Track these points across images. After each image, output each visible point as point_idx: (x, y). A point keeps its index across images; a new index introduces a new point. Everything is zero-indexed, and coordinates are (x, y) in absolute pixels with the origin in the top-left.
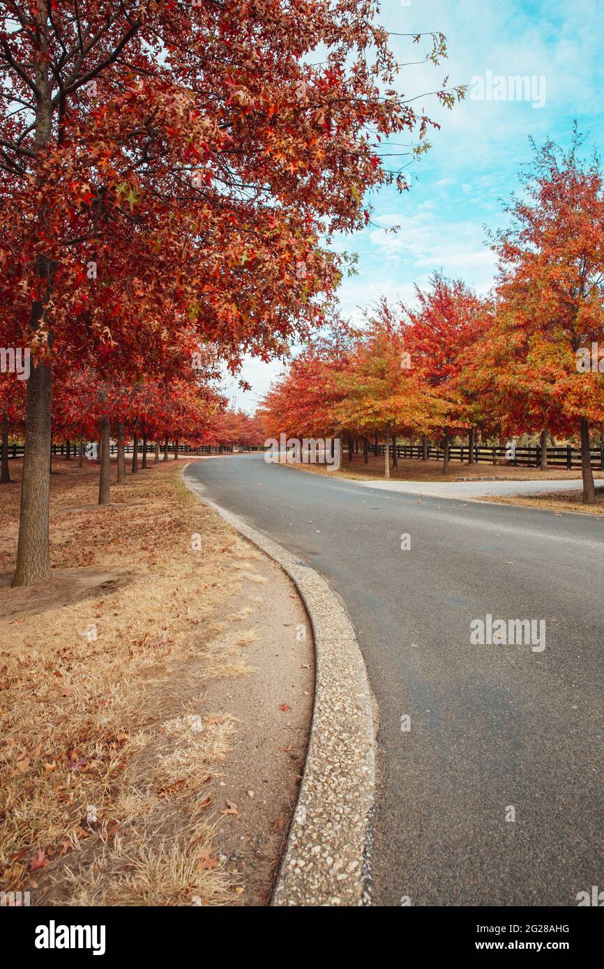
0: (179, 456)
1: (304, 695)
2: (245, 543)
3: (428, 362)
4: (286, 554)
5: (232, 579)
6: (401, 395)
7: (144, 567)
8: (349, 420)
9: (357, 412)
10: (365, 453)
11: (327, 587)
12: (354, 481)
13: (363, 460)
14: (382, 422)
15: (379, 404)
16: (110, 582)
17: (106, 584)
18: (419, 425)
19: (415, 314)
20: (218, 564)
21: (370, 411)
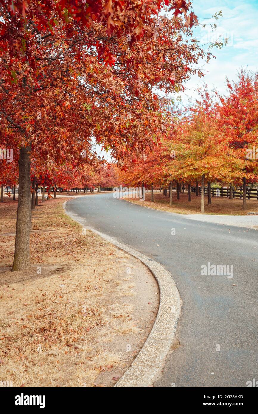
0: (57, 196)
1: (156, 300)
2: (120, 251)
3: (232, 133)
4: (142, 255)
5: (119, 266)
6: (212, 156)
7: (73, 262)
8: (176, 174)
9: (183, 168)
10: (189, 193)
11: (164, 269)
12: (180, 215)
13: (188, 198)
14: (199, 175)
15: (198, 164)
16: (60, 268)
17: (58, 269)
18: (225, 177)
19: (225, 98)
20: (110, 260)
21: (191, 168)
